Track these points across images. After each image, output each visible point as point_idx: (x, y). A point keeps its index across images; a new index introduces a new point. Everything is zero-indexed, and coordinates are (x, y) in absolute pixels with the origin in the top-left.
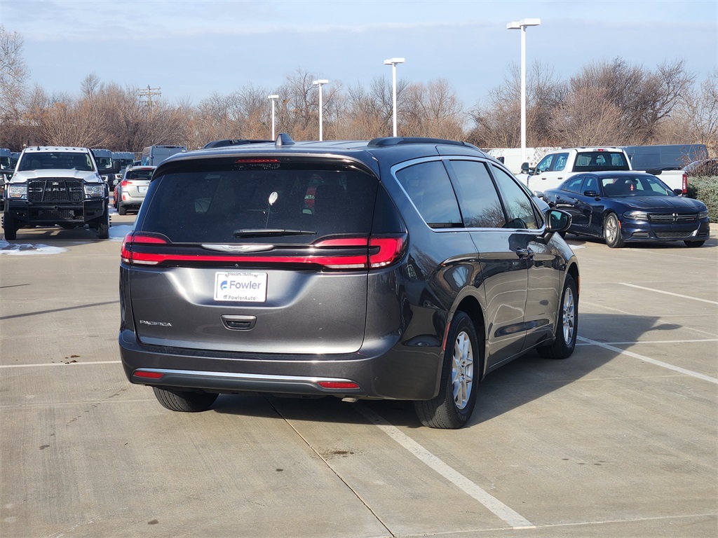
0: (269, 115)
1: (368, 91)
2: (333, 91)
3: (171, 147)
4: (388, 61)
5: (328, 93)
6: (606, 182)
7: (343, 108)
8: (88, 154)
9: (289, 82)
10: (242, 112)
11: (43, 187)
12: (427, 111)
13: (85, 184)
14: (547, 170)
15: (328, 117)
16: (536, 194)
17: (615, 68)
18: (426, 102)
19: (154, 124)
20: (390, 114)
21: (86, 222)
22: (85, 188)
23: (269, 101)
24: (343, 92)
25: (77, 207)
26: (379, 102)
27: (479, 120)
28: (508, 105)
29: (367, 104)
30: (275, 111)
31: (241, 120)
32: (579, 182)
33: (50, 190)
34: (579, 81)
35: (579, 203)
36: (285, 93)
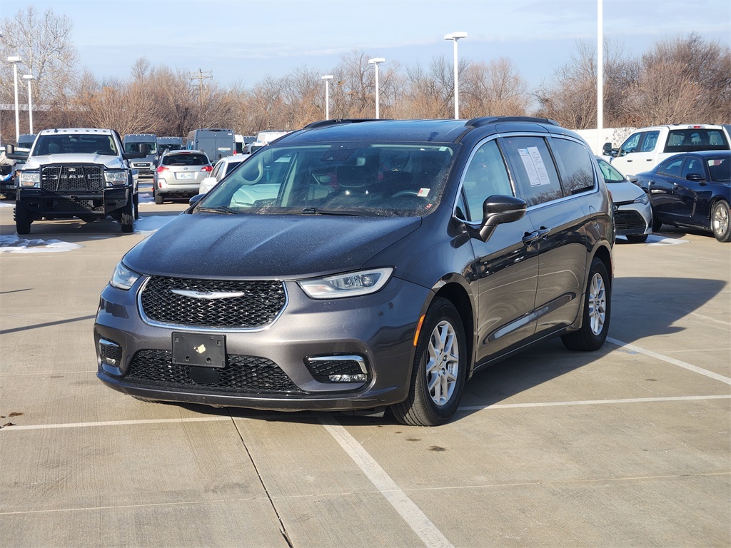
0: (324, 98)
1: (427, 72)
2: (391, 73)
3: (216, 131)
4: (450, 36)
5: (385, 74)
6: (711, 163)
7: (401, 89)
8: (111, 136)
9: (345, 63)
10: (296, 95)
11: (58, 174)
12: (489, 92)
13: (105, 170)
14: (632, 150)
15: (385, 99)
16: (628, 179)
17: (690, 43)
18: (488, 82)
19: (205, 108)
20: (451, 95)
21: (107, 214)
22: (106, 175)
23: (324, 81)
24: (401, 73)
25: (96, 196)
26: (438, 83)
27: (545, 101)
28: (575, 85)
29: (426, 85)
30: (330, 93)
31: (295, 104)
32: (679, 163)
33: (66, 177)
34: (651, 57)
35: (680, 188)
36: (341, 75)
